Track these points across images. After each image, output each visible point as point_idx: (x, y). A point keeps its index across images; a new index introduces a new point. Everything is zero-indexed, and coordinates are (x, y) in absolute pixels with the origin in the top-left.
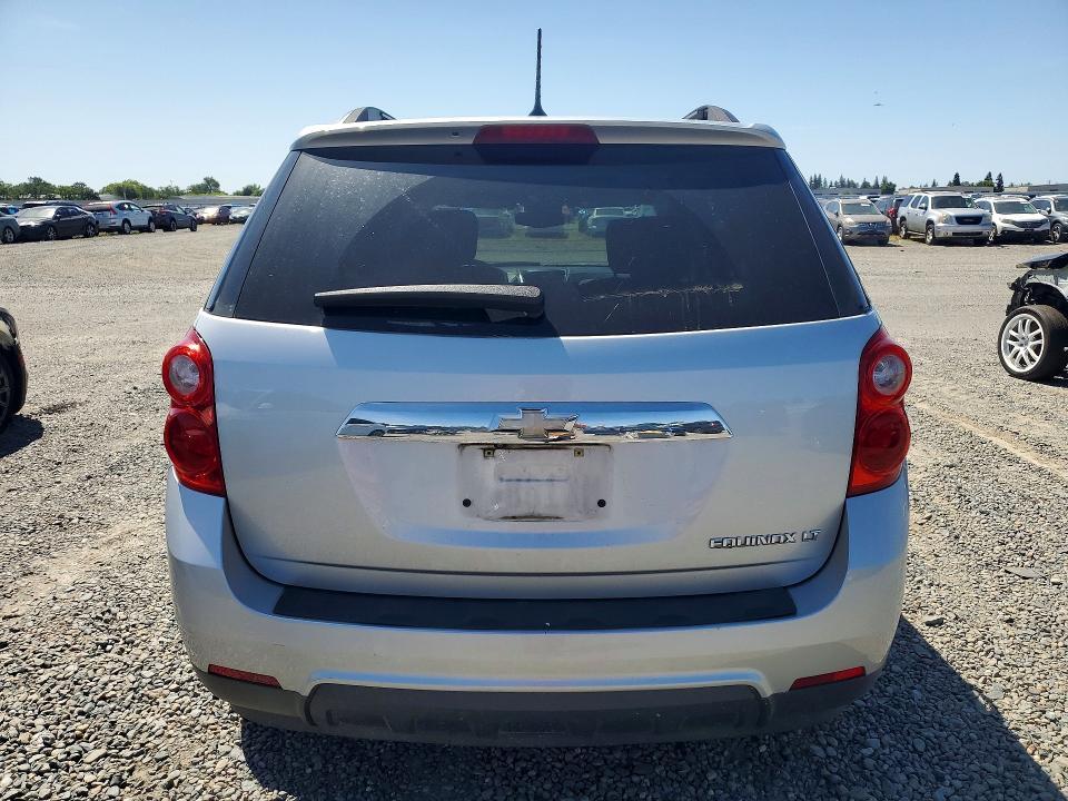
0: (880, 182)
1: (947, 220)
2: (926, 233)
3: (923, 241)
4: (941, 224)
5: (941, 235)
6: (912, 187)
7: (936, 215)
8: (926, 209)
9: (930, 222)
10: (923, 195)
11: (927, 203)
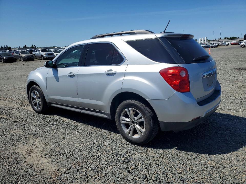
0: (6, 47)
1: (46, 54)
2: (42, 58)
3: (41, 59)
4: (45, 56)
5: (45, 58)
6: (14, 48)
7: (43, 53)
8: (40, 52)
9: (42, 55)
10: (38, 49)
11: (40, 51)
